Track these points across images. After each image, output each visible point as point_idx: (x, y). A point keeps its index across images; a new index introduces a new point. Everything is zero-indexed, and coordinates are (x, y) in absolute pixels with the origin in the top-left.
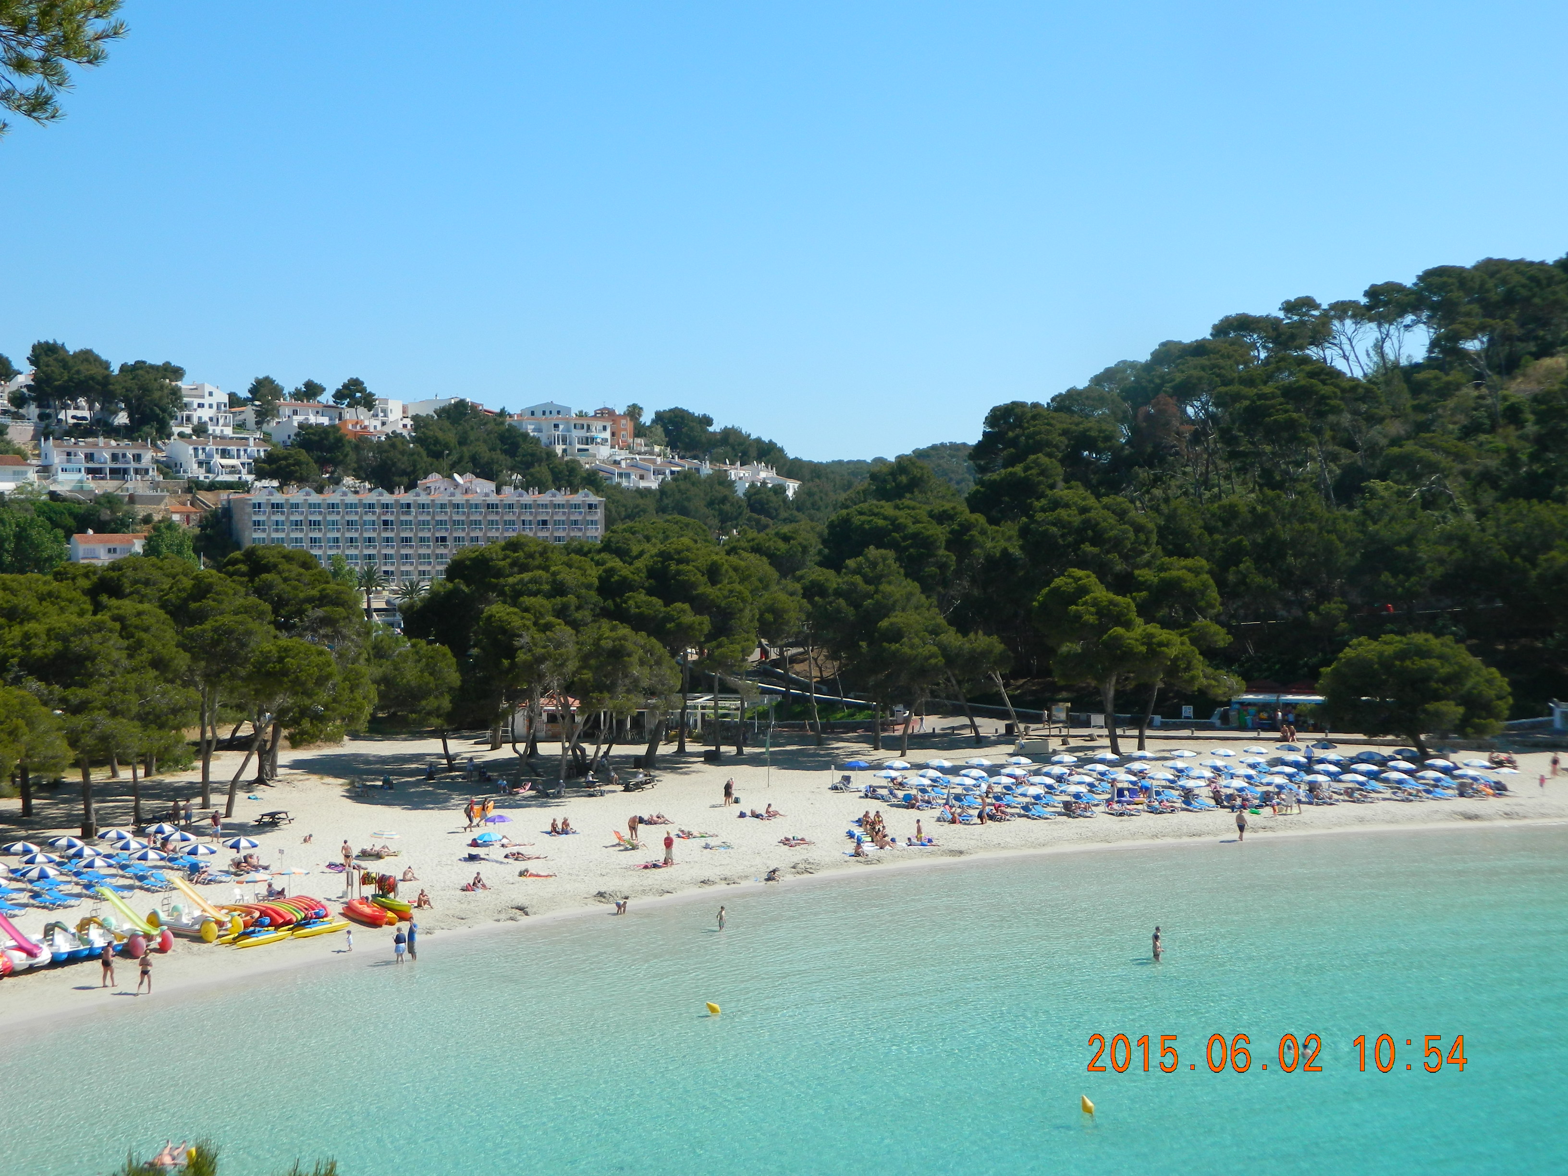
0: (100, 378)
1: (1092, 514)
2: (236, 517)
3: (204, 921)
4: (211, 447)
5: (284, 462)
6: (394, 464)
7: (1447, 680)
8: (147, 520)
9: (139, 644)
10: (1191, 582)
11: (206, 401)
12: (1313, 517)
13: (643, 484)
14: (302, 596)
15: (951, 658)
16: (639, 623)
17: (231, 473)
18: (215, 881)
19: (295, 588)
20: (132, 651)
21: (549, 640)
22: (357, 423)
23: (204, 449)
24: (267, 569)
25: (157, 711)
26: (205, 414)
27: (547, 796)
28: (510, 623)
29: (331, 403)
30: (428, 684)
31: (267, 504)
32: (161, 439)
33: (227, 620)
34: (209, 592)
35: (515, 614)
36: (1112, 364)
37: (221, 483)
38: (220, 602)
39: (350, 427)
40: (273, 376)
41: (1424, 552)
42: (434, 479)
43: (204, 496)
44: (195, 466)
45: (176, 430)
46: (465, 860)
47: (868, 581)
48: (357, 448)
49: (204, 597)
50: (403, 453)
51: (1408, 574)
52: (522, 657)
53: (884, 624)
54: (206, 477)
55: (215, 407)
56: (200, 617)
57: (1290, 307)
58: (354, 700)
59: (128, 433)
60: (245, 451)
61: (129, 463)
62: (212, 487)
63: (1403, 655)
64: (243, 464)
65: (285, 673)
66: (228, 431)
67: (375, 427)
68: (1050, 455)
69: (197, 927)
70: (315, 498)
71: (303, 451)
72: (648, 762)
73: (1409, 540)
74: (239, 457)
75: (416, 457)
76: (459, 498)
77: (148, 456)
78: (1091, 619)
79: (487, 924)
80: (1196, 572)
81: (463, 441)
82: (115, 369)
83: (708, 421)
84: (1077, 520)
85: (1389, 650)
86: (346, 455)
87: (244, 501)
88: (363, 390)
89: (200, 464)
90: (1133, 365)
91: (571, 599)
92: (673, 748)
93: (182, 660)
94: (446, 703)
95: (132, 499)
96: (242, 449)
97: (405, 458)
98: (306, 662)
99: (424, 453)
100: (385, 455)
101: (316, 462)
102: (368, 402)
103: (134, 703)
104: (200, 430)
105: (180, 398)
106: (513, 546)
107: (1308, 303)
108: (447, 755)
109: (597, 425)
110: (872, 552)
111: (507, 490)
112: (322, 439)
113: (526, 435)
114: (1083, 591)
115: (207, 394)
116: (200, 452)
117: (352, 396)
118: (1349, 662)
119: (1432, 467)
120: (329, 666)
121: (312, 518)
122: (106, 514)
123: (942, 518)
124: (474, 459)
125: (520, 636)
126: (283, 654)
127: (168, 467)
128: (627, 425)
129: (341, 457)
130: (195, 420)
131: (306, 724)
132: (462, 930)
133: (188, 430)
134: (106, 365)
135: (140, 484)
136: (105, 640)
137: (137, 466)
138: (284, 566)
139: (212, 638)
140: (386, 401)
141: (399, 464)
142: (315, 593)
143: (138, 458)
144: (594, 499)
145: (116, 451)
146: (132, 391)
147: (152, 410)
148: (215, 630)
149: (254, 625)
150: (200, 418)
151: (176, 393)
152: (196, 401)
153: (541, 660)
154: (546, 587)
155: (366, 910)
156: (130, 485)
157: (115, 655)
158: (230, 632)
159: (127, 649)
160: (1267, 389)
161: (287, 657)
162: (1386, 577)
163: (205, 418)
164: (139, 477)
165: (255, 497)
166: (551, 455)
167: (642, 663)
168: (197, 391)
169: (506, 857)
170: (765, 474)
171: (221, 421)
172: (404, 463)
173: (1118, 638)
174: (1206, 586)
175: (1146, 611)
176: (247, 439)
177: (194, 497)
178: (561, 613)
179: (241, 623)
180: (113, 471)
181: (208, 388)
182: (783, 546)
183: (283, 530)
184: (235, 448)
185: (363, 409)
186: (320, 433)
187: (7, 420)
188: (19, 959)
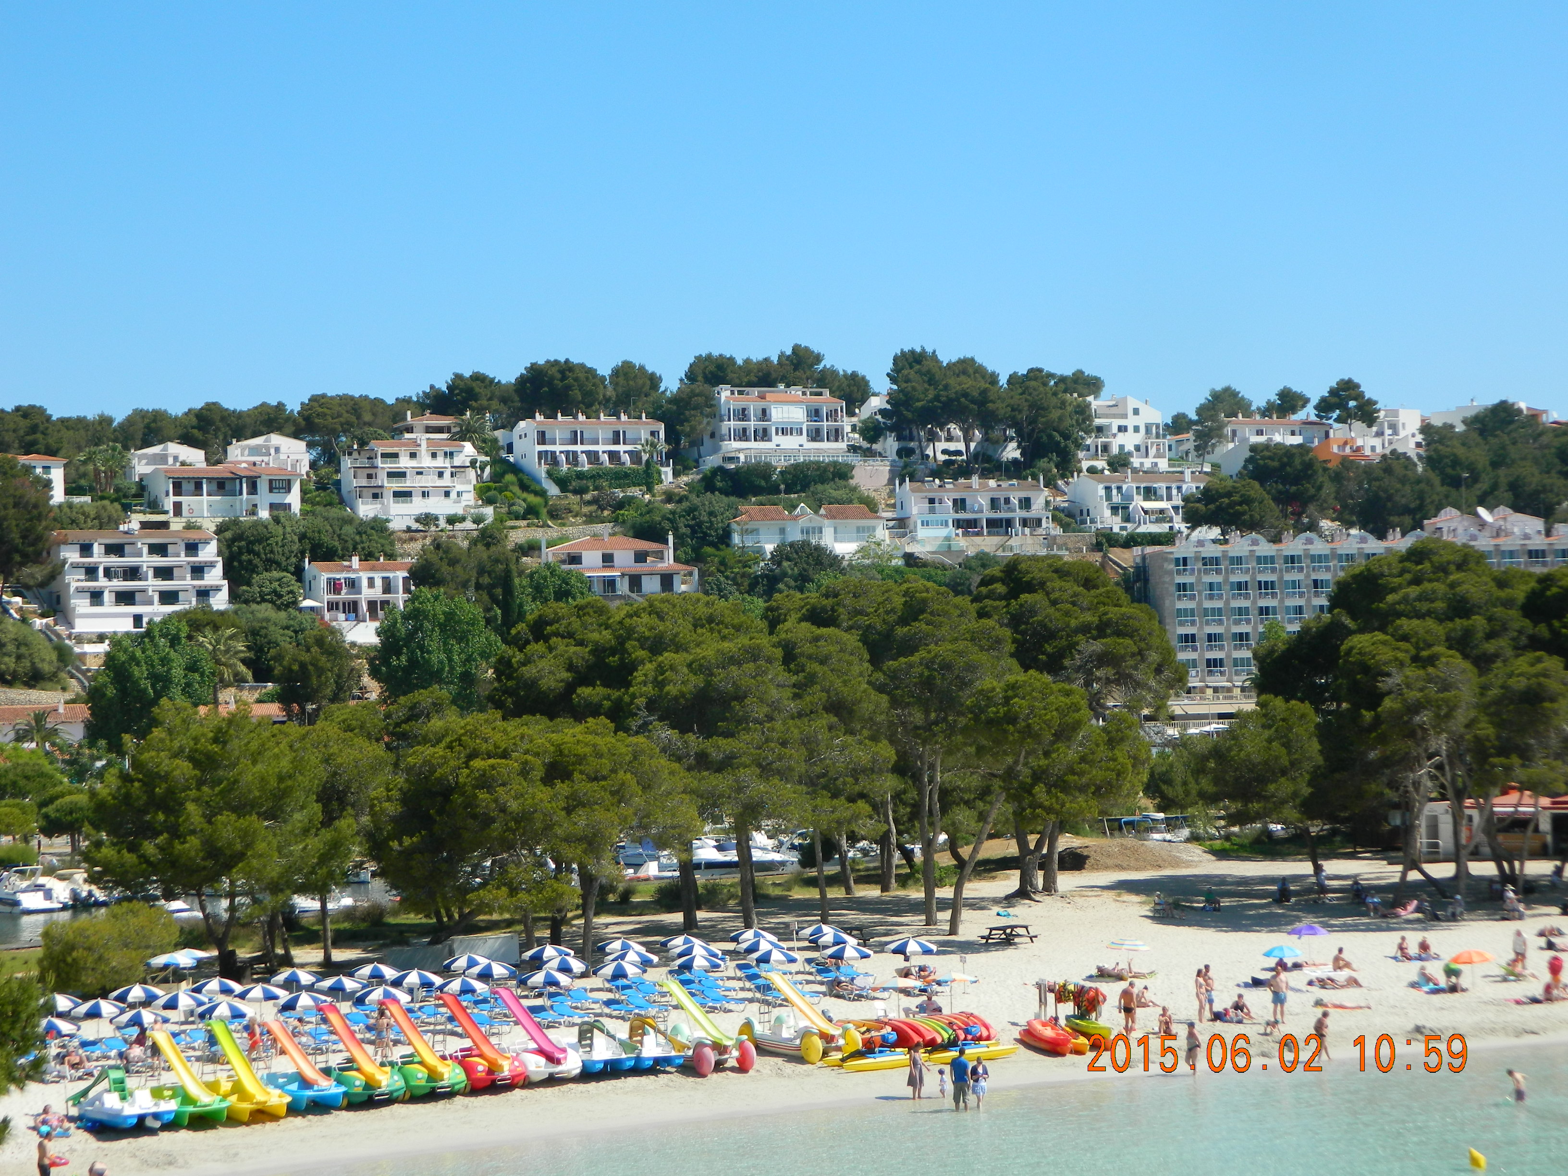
0: (975, 394)
2: (1152, 580)
3: (805, 1034)
4: (1129, 485)
5: (1226, 500)
6: (1390, 498)
9: (811, 679)
11: (1131, 421)
14: (1073, 623)
17: (1158, 521)
18: (867, 998)
19: (1067, 614)
20: (799, 690)
21: (1430, 680)
22: (1346, 443)
23: (1119, 488)
25: (832, 774)
26: (1129, 441)
27: (1437, 918)
28: (1373, 657)
29: (1313, 418)
30: (1277, 758)
31: (1196, 558)
32: (1063, 477)
33: (943, 650)
34: (923, 611)
35: (1384, 643)
37: (1144, 535)
38: (939, 626)
39: (1335, 449)
40: (1236, 386)
42: (1448, 517)
43: (1119, 555)
44: (1107, 513)
45: (1085, 465)
46: (1247, 985)
48: (1337, 478)
49: (916, 619)
50: (1403, 481)
52: (1389, 705)
54: (1122, 528)
55: (1143, 430)
56: (909, 647)
58: (1114, 760)
59: (1014, 470)
60: (1179, 488)
61: (1014, 511)
62: (1131, 541)
64: (1176, 508)
65: (1012, 719)
66: (1163, 465)
67: (1373, 448)
69: (798, 1042)
70: (1265, 548)
71: (1256, 485)
74: (1169, 498)
75: (1422, 486)
76: (1484, 543)
77: (1041, 498)
81: (1498, 461)
82: (1003, 380)
86: (1320, 488)
87: (1163, 557)
88: (1359, 396)
89: (1114, 509)
91: (1479, 622)
93: (876, 705)
96: (1174, 486)
97: (1407, 489)
98: (1041, 705)
99: (1436, 480)
100: (1377, 483)
101: (1274, 499)
102: (1368, 413)
104: (1119, 463)
105: (1089, 418)
111: (1561, 530)
112: (1283, 466)
115: (1130, 412)
116: (1114, 492)
117: (1342, 406)
120: (1078, 710)
121: (1262, 578)
125: (1388, 675)
126: (1010, 693)
127: (1070, 515)
129: (1312, 491)
130: (1115, 450)
133: (1101, 464)
134: (993, 379)
135: (1029, 540)
136: (760, 673)
137: (1024, 514)
138: (1055, 583)
139: (921, 675)
140: (1395, 413)
141: (1397, 498)
143: (1026, 503)
145: (996, 495)
146: (1020, 411)
147: (1050, 437)
148: (928, 664)
149: (983, 658)
150: (1122, 447)
151: (1083, 413)
152: (1115, 423)
153: (1415, 708)
154: (1440, 605)
155: (1052, 1034)
156: (1014, 542)
157: (774, 693)
158: (947, 666)
159: (794, 686)
161: (1016, 696)
163: (1129, 447)
164: (1027, 530)
165: (1179, 550)
168: (1117, 409)
169: (1310, 983)
171: (1153, 451)
172: (1405, 496)
176: (1182, 473)
177: (1105, 556)
178: (1459, 641)
179: (960, 654)
180: (993, 524)
181: (1132, 403)
183: (1220, 597)
184: (1164, 485)
185: (1358, 426)
186: (1287, 453)
187: (854, 459)
188: (537, 1066)
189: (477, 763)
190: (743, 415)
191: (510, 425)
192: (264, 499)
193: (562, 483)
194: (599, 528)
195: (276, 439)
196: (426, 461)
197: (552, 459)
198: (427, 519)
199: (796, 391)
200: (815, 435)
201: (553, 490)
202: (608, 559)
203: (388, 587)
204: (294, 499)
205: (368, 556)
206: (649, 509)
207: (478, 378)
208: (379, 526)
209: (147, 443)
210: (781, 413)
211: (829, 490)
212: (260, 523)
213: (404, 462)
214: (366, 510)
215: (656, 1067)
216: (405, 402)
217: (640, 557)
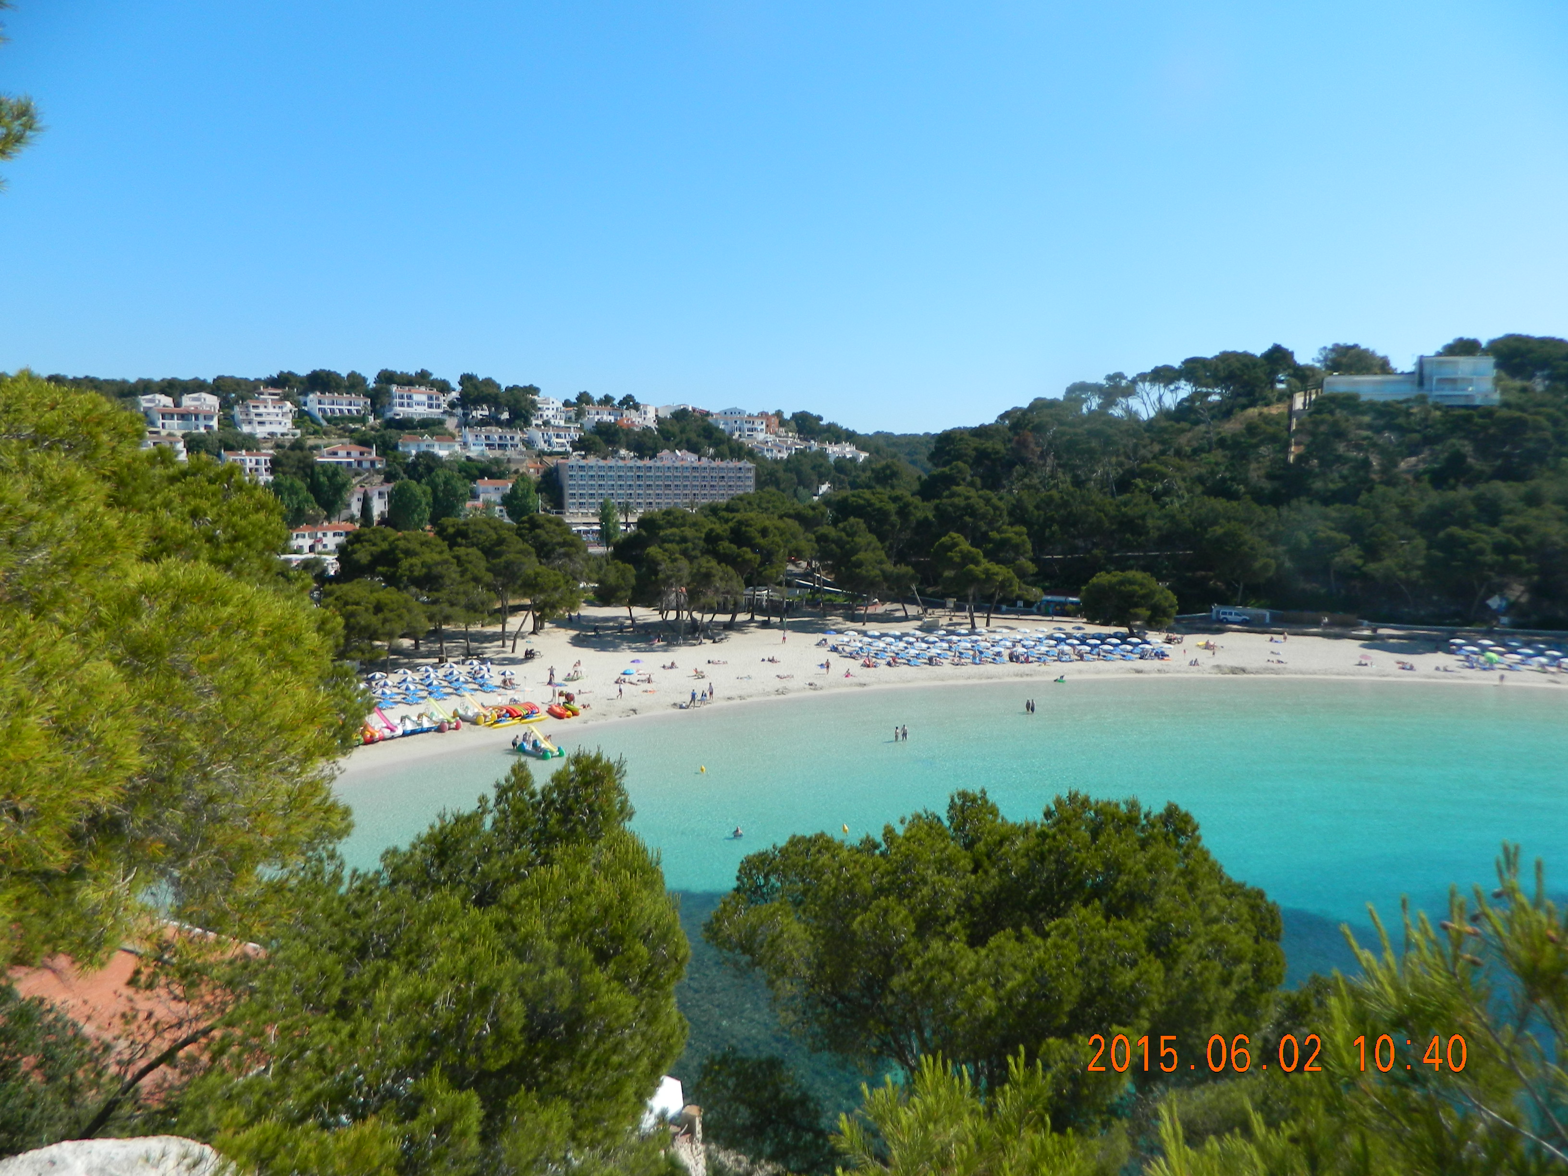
0: (493, 393)
1: (972, 501)
2: (561, 473)
3: (479, 714)
4: (551, 433)
5: (588, 442)
6: (645, 444)
7: (1144, 597)
8: (516, 472)
9: (466, 569)
10: (1016, 539)
11: (551, 405)
12: (1093, 503)
13: (779, 455)
15: (886, 577)
16: (722, 558)
17: (561, 447)
18: (489, 692)
21: (676, 567)
22: (629, 420)
23: (548, 433)
24: (540, 526)
26: (550, 413)
28: (658, 557)
29: (616, 408)
30: (621, 583)
31: (578, 465)
32: (526, 427)
33: (511, 556)
35: (660, 552)
36: (1009, 408)
37: (556, 452)
39: (625, 422)
40: (588, 391)
41: (1150, 522)
42: (666, 452)
43: (546, 459)
44: (543, 442)
45: (534, 422)
47: (848, 535)
48: (628, 433)
50: (650, 437)
51: (1140, 535)
52: (661, 576)
53: (854, 559)
54: (548, 449)
55: (556, 408)
56: (499, 555)
57: (1109, 378)
59: (508, 424)
60: (569, 434)
61: (508, 441)
62: (551, 454)
63: (1121, 583)
64: (567, 442)
65: (537, 585)
66: (562, 423)
67: (638, 422)
68: (965, 462)
69: (475, 717)
70: (602, 463)
71: (599, 436)
72: (729, 626)
73: (1143, 517)
74: (566, 438)
75: (657, 440)
76: (678, 464)
77: (518, 437)
78: (957, 560)
79: (614, 719)
80: (1019, 534)
81: (682, 431)
82: (503, 388)
83: (820, 418)
84: (963, 503)
85: (1115, 580)
86: (622, 438)
87: (566, 463)
88: (633, 400)
89: (545, 441)
90: (1020, 409)
91: (690, 545)
92: (748, 617)
93: (489, 577)
94: (629, 593)
95: (509, 461)
96: (567, 433)
97: (651, 441)
98: (547, 580)
99: (661, 438)
100: (640, 437)
101: (604, 442)
102: (636, 407)
103: (463, 600)
104: (546, 423)
105: (536, 405)
106: (668, 513)
107: (1120, 376)
108: (631, 618)
109: (758, 422)
110: (852, 519)
111: (704, 459)
112: (609, 429)
113: (717, 428)
114: (955, 545)
115: (551, 402)
116: (546, 435)
117: (628, 404)
118: (1094, 585)
119: (1163, 476)
121: (599, 473)
122: (495, 469)
123: (895, 499)
124: (688, 441)
125: (662, 564)
127: (528, 443)
128: (775, 421)
129: (619, 439)
130: (544, 417)
131: (547, 611)
132: (602, 721)
133: (540, 422)
134: (499, 386)
135: (513, 452)
137: (512, 442)
138: (547, 525)
140: (646, 406)
141: (648, 444)
142: (560, 539)
143: (512, 438)
144: (750, 465)
145: (501, 434)
146: (511, 401)
147: (521, 411)
148: (506, 561)
149: (525, 560)
150: (547, 416)
151: (533, 403)
152: (545, 407)
154: (678, 538)
155: (558, 710)
156: (508, 453)
158: (512, 563)
159: (460, 572)
160: (1079, 431)
162: (1128, 536)
163: (550, 416)
164: (513, 448)
165: (572, 461)
166: (729, 439)
167: (721, 579)
168: (546, 401)
170: (848, 450)
171: (558, 417)
172: (650, 443)
173: (970, 571)
174: (1024, 542)
175: (989, 555)
176: (570, 428)
177: (541, 459)
178: (684, 553)
179: (519, 559)
180: (499, 445)
181: (552, 398)
182: (811, 513)
183: (585, 480)
184: (564, 433)
185: (633, 411)
186: (609, 425)
187: (446, 417)
188: (387, 733)
189: (349, 608)
190: (402, 397)
191: (306, 394)
192: (202, 423)
193: (329, 421)
194: (344, 440)
195: (204, 395)
196: (271, 410)
197: (324, 411)
198: (272, 434)
199: (423, 389)
200: (430, 406)
201: (324, 423)
202: (349, 454)
203: (257, 463)
204: (214, 423)
205: (248, 450)
206: (364, 433)
207: (290, 374)
208: (251, 436)
209: (145, 393)
210: (416, 397)
211: (436, 429)
212: (200, 434)
213: (262, 410)
214: (246, 429)
215: (428, 730)
216: (258, 380)
217: (362, 454)
